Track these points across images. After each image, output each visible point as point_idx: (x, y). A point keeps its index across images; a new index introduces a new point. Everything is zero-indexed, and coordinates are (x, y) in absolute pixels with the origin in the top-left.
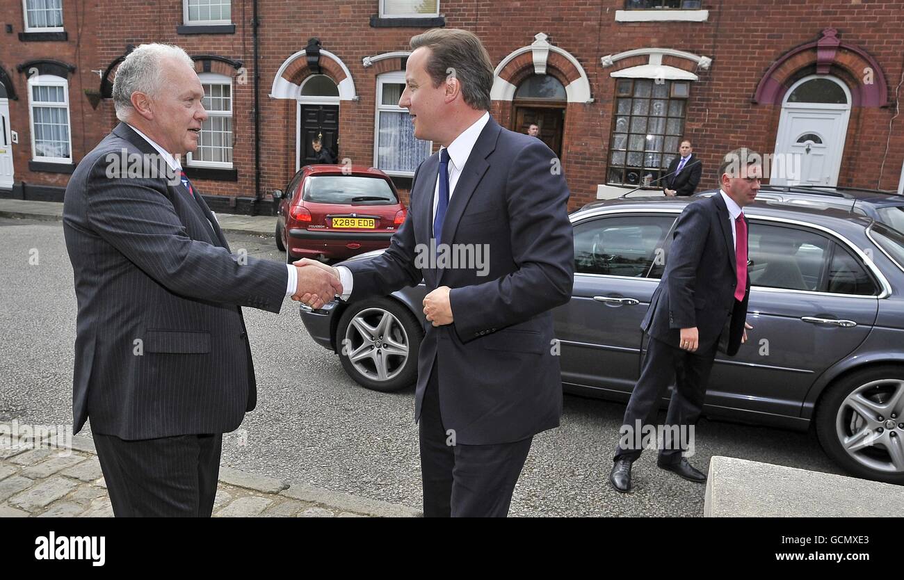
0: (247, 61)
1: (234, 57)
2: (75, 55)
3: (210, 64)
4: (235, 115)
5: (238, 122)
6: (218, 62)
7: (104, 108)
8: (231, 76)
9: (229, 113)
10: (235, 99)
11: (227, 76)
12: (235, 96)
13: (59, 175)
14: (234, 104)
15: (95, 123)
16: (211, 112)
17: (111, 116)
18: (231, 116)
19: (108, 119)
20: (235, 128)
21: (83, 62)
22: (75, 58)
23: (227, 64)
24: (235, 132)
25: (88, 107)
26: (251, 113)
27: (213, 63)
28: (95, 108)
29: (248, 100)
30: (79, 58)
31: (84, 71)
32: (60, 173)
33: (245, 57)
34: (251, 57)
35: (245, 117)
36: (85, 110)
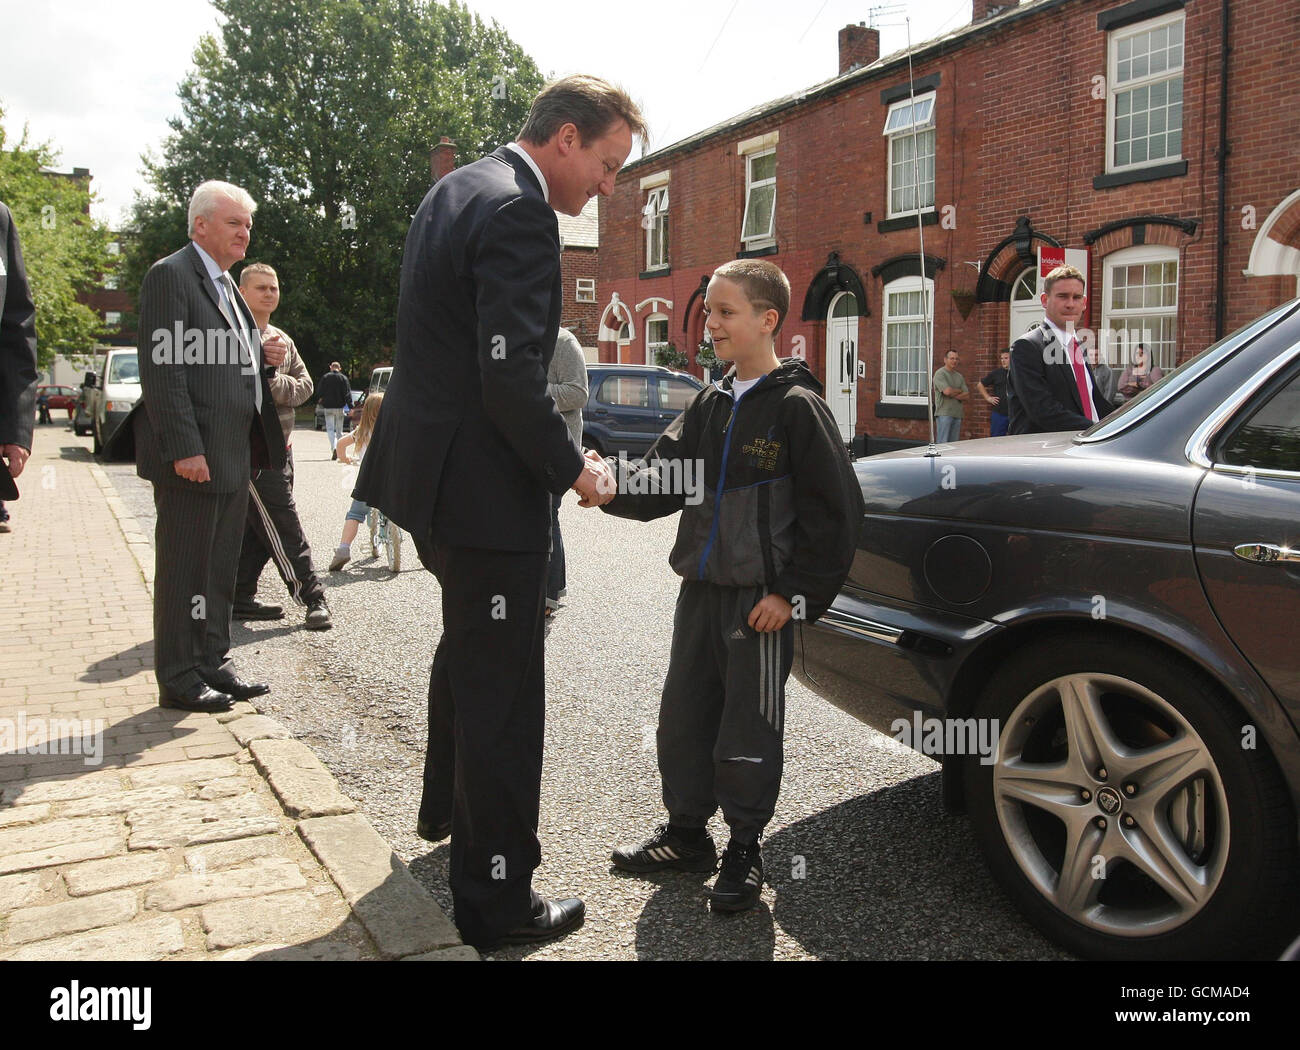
0: (1207, 218)
1: (1185, 214)
2: (947, 243)
3: (1144, 230)
4: (1181, 312)
5: (1187, 323)
6: (1156, 226)
7: (980, 318)
8: (1177, 246)
9: (1173, 310)
10: (1183, 285)
11: (1172, 246)
12: (1183, 279)
13: (913, 422)
14: (1182, 292)
15: (966, 341)
16: (1143, 310)
17: (990, 329)
18: (1176, 313)
19: (984, 335)
20: (1180, 334)
21: (957, 252)
22: (947, 247)
23: (1172, 228)
24: (1181, 341)
25: (957, 319)
26: (1210, 305)
27: (1149, 228)
28: (965, 318)
29: (1206, 284)
30: (952, 246)
31: (956, 265)
32: (914, 419)
33: (1203, 212)
34: (1213, 211)
35: (1200, 314)
36: (954, 323)
